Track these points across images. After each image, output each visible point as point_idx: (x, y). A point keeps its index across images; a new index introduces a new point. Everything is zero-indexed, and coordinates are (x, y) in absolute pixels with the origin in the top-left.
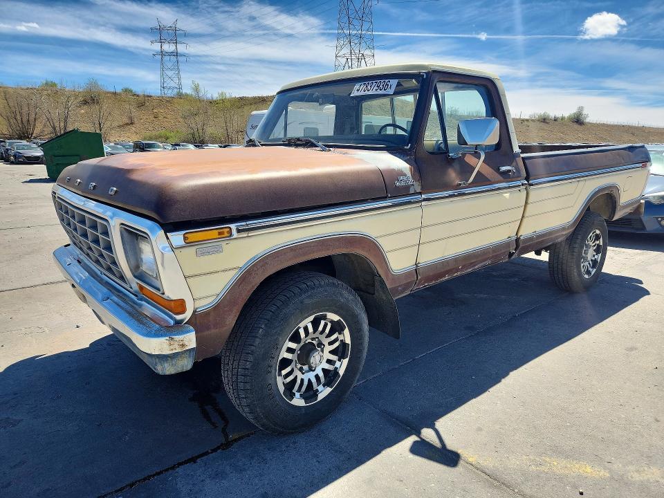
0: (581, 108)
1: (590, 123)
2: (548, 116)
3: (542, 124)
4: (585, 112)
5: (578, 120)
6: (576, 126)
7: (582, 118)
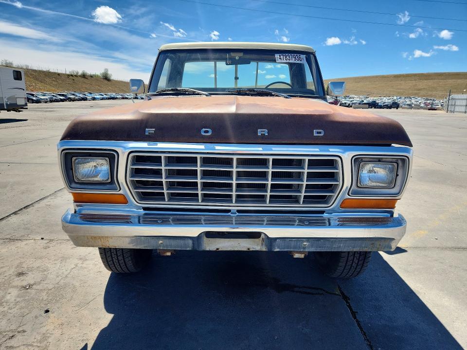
0: (106, 70)
1: (113, 80)
2: (86, 73)
3: (83, 79)
4: (109, 73)
5: (106, 78)
6: (106, 82)
7: (108, 76)
